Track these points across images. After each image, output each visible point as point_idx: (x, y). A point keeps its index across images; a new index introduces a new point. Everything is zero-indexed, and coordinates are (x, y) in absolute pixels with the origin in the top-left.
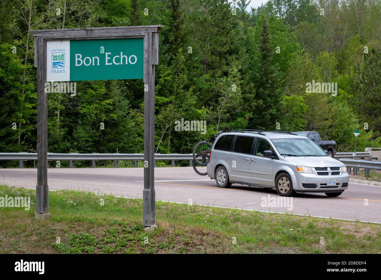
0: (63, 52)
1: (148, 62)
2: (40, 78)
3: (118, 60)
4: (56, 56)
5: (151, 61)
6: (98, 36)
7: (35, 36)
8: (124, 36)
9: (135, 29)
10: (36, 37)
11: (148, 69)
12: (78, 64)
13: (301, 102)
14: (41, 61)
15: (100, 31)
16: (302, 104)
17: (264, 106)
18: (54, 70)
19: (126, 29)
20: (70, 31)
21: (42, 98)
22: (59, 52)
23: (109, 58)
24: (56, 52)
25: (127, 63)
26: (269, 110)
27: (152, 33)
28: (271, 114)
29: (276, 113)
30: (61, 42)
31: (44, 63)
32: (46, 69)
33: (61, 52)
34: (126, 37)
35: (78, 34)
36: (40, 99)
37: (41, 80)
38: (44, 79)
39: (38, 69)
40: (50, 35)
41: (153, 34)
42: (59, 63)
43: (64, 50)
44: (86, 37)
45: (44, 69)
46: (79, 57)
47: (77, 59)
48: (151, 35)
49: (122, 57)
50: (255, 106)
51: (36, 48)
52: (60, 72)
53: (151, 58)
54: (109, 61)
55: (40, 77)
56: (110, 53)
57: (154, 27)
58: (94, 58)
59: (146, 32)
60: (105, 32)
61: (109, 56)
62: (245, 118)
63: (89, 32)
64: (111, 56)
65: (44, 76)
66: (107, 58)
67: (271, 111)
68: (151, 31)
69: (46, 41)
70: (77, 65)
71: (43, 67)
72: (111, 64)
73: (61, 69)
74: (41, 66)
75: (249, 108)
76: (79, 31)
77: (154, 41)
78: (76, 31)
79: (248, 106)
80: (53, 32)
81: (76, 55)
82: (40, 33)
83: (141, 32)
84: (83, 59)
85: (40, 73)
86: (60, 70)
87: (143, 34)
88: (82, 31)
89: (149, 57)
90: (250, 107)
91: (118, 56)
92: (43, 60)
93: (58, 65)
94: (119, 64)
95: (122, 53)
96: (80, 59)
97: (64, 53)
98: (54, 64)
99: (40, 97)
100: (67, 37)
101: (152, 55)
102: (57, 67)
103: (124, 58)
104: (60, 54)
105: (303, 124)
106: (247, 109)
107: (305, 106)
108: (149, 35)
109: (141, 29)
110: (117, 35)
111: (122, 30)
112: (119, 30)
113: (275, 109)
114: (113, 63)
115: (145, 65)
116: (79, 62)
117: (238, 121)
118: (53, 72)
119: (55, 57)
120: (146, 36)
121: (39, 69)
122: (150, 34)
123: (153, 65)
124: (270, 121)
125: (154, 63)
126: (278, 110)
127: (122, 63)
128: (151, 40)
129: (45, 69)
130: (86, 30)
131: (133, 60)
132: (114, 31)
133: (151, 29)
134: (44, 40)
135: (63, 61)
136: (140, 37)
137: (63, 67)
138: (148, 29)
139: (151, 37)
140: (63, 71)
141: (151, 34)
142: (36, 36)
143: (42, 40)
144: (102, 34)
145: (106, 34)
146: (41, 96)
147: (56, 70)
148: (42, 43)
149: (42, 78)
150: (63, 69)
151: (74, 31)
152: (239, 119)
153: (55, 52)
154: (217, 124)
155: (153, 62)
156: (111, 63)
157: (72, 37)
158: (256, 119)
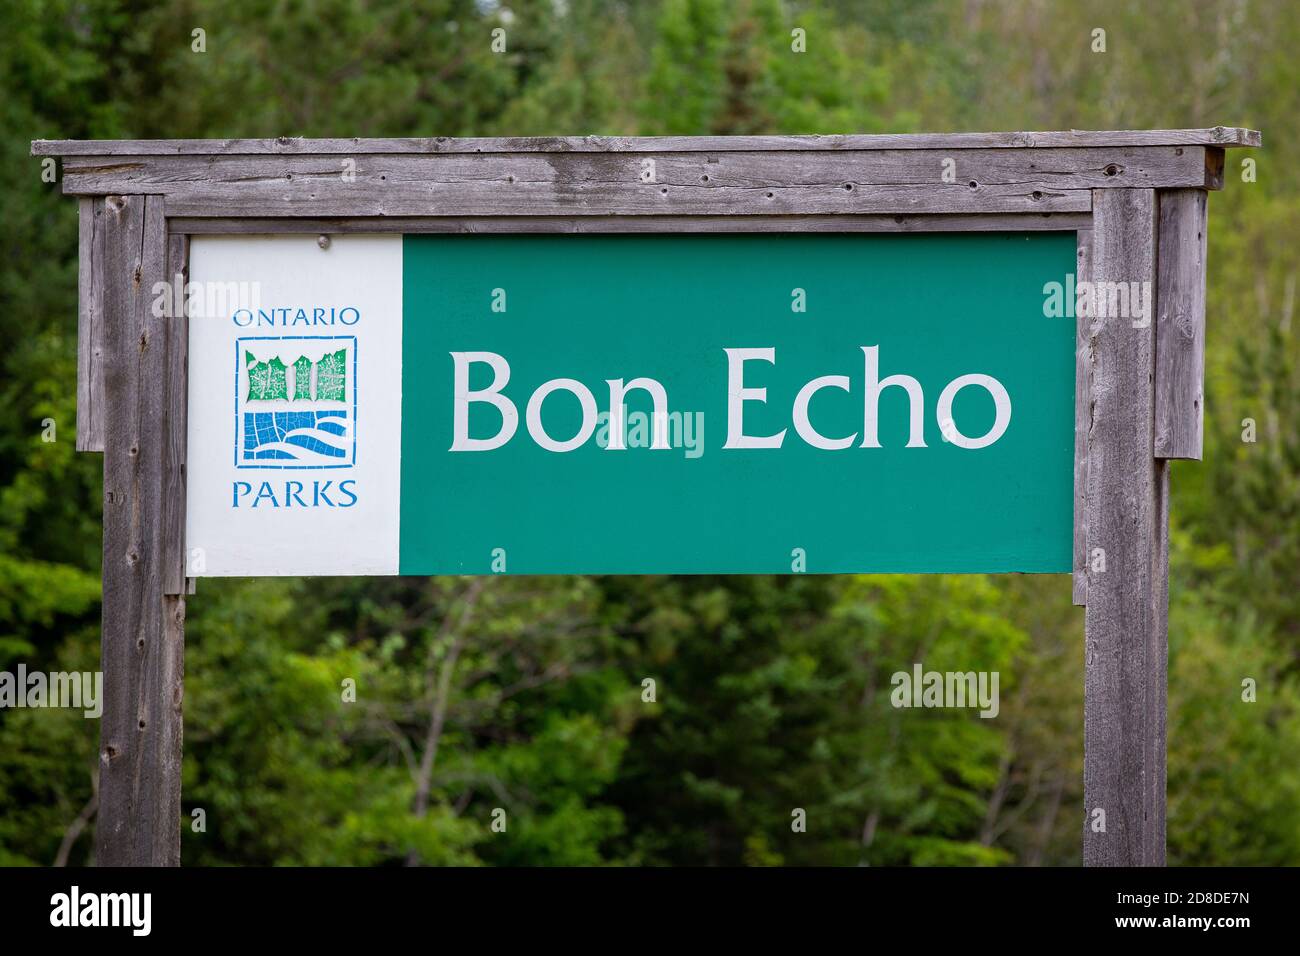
0: (339, 329)
1: (1117, 432)
2: (133, 548)
3: (836, 413)
4: (276, 362)
5: (1145, 424)
6: (669, 210)
7: (91, 188)
8: (899, 217)
9: (999, 157)
10: (98, 197)
11: (1114, 499)
12: (473, 434)
13: (977, 604)
14: (143, 406)
15: (682, 163)
16: (985, 622)
17: (733, 632)
18: (256, 478)
19: (917, 157)
20: (411, 162)
21: (144, 714)
22: (301, 328)
23: (760, 394)
24: (278, 330)
25: (917, 439)
26: (764, 662)
27: (1160, 192)
28: (779, 693)
29: (820, 685)
30: (325, 247)
31: (165, 422)
32: (183, 470)
33: (320, 329)
34: (918, 226)
35: (479, 187)
36: (122, 722)
37: (142, 564)
38: (163, 551)
39: (113, 471)
40: (229, 190)
41: (1166, 201)
42: (306, 419)
43: (349, 316)
44: (555, 209)
45: (167, 472)
46: (481, 376)
47: (463, 397)
48: (1151, 209)
49: (873, 389)
50: (675, 632)
51: (99, 287)
52: (307, 495)
53: (1147, 403)
54: (757, 419)
55: (134, 538)
56: (768, 354)
57: (1179, 149)
58: (617, 389)
59: (1102, 181)
60: (728, 180)
61: (754, 373)
62: (608, 722)
63: (584, 168)
64: (779, 382)
65: (163, 530)
66: (738, 395)
67: (779, 668)
68: (1143, 178)
69: (189, 237)
70: (462, 441)
71: (156, 451)
72: (775, 442)
73: (322, 477)
74: (144, 441)
75: (631, 648)
76: (490, 160)
77: (1175, 259)
78: (463, 162)
79: (624, 635)
80: (257, 165)
81: (462, 361)
82: (135, 163)
83: (1061, 183)
84: (518, 392)
85: (134, 507)
86: (307, 478)
87: (1078, 200)
88: (518, 162)
89: (1124, 394)
90: (642, 639)
91: (843, 382)
92: (157, 394)
93: (294, 440)
94: (846, 443)
95: (871, 354)
96: (490, 395)
97: (348, 345)
98: (260, 433)
99: (123, 705)
100: (378, 210)
101: (1153, 378)
102: (282, 455)
103: (894, 404)
104: (315, 352)
105: (989, 760)
106: (619, 653)
107: (1005, 640)
108: (1127, 212)
109: (1053, 160)
110: (841, 200)
111: (881, 160)
112: (854, 159)
113: (811, 652)
114: (793, 437)
115: (1090, 463)
116: (484, 420)
117: (559, 745)
118: (246, 501)
119: (266, 375)
120: (1098, 220)
121: (126, 473)
122: (1137, 202)
123: (1159, 463)
124: (772, 740)
125: (1169, 446)
126: (830, 666)
127: (871, 440)
128: (1149, 256)
129: (176, 475)
130: (557, 156)
131: (974, 411)
132: (811, 166)
133: (1146, 162)
134: (169, 232)
135: (338, 406)
136: (1042, 225)
137: (341, 453)
138: (1118, 159)
139: (1145, 222)
140: (333, 493)
141: (1144, 203)
142: (102, 188)
143: (156, 231)
144: (704, 193)
145: (737, 192)
146: (133, 696)
147: (278, 479)
148: (150, 253)
149: (144, 547)
150: (339, 476)
151: (448, 162)
152: (567, 730)
153: (267, 330)
154: (419, 762)
155: (1163, 432)
156: (771, 432)
157: (432, 210)
158: (678, 725)
